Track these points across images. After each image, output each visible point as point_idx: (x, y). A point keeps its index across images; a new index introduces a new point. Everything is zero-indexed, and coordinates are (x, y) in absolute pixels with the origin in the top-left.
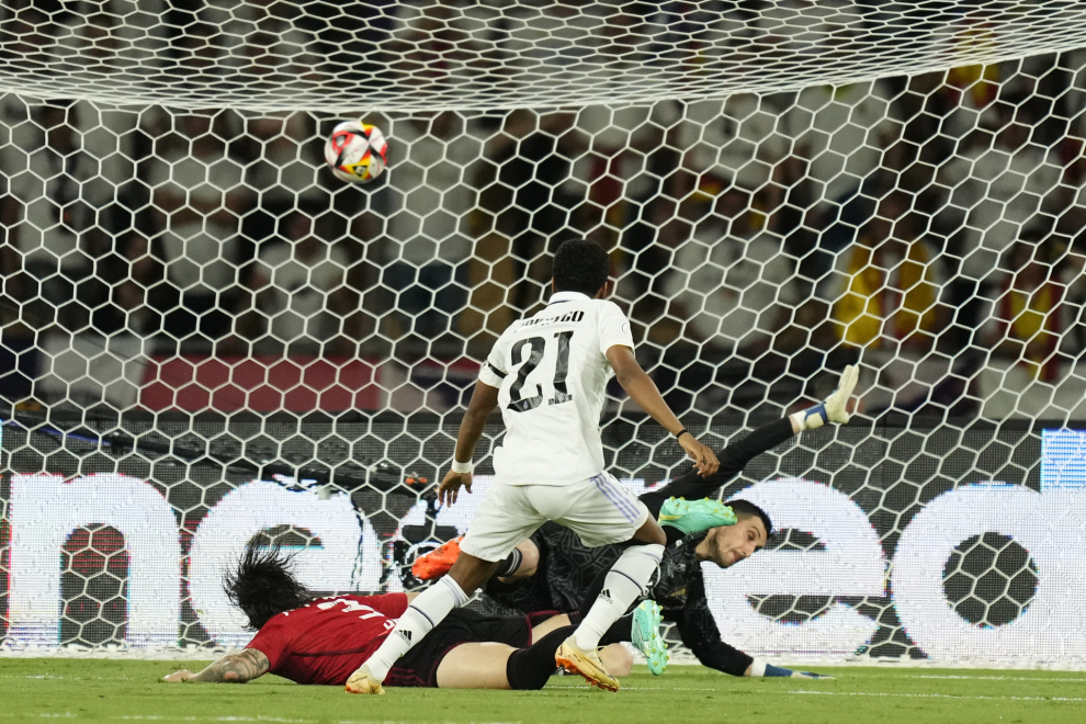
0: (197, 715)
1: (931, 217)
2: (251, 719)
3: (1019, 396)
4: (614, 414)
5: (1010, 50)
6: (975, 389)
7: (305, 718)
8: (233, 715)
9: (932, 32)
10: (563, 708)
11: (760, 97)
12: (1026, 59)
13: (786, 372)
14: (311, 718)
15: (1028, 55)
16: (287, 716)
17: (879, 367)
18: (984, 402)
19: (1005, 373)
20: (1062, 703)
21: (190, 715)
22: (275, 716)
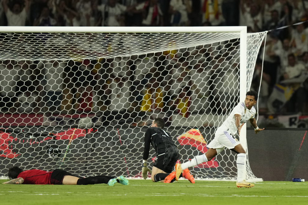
0: (4, 191)
1: (160, 83)
2: (15, 192)
3: (180, 120)
4: (93, 126)
5: (177, 47)
6: (171, 119)
7: (27, 191)
8: (11, 191)
9: (161, 43)
10: (83, 189)
11: (122, 57)
12: (180, 49)
13: (130, 117)
14: (29, 191)
15: (180, 48)
16: (23, 191)
17: (150, 115)
18: (172, 122)
19: (177, 116)
20: (190, 187)
21: (2, 191)
22: (21, 191)
